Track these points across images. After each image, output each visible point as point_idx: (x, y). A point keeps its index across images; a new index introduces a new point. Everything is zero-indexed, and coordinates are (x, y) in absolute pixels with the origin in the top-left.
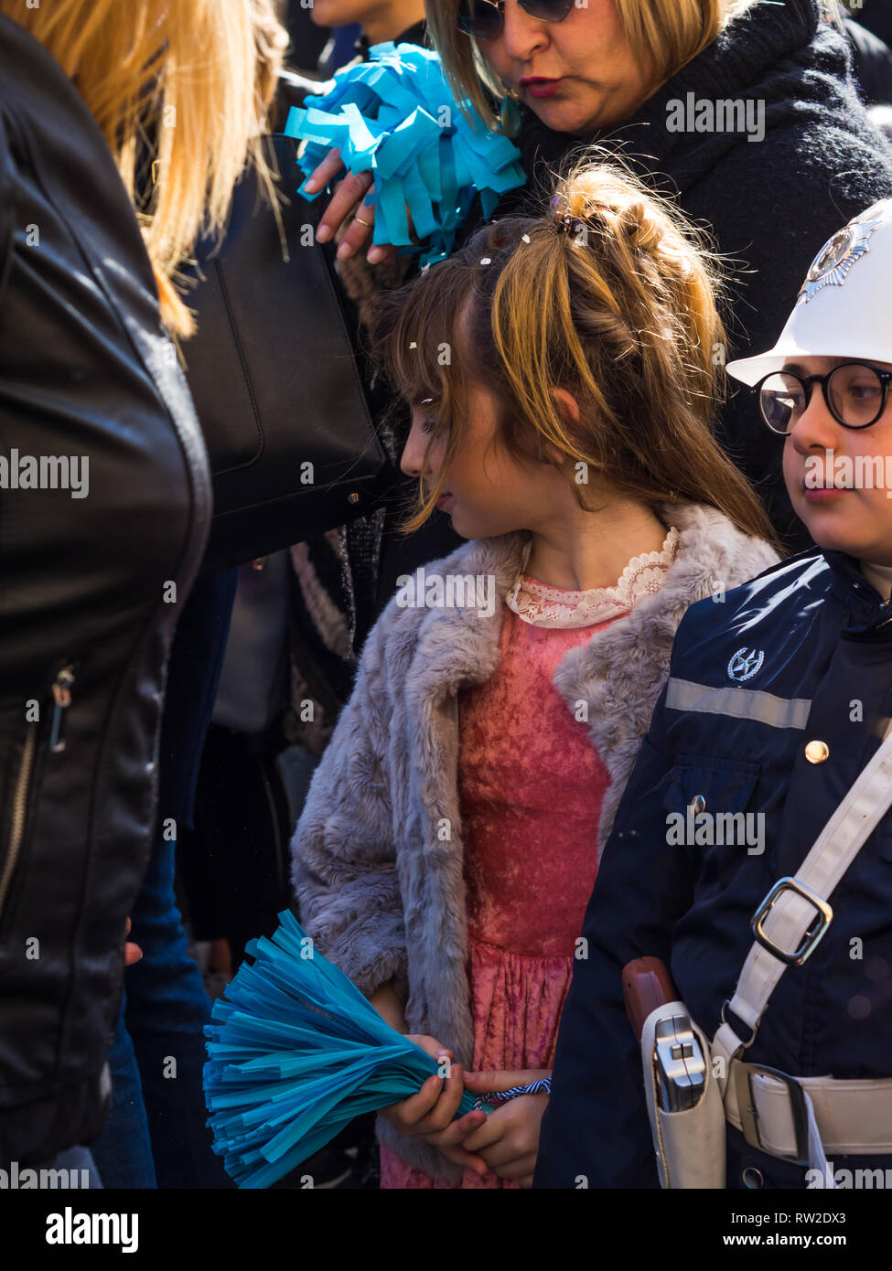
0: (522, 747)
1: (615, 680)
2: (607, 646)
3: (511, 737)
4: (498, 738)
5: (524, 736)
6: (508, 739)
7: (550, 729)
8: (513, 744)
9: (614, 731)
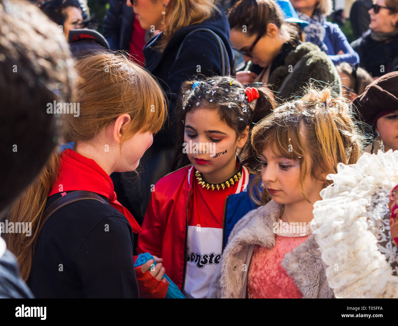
0: (268, 273)
1: (301, 263)
2: (299, 251)
3: (265, 270)
4: (261, 269)
5: (269, 270)
6: (264, 270)
7: (277, 269)
8: (265, 272)
9: (301, 279)
